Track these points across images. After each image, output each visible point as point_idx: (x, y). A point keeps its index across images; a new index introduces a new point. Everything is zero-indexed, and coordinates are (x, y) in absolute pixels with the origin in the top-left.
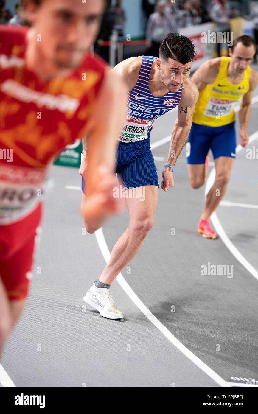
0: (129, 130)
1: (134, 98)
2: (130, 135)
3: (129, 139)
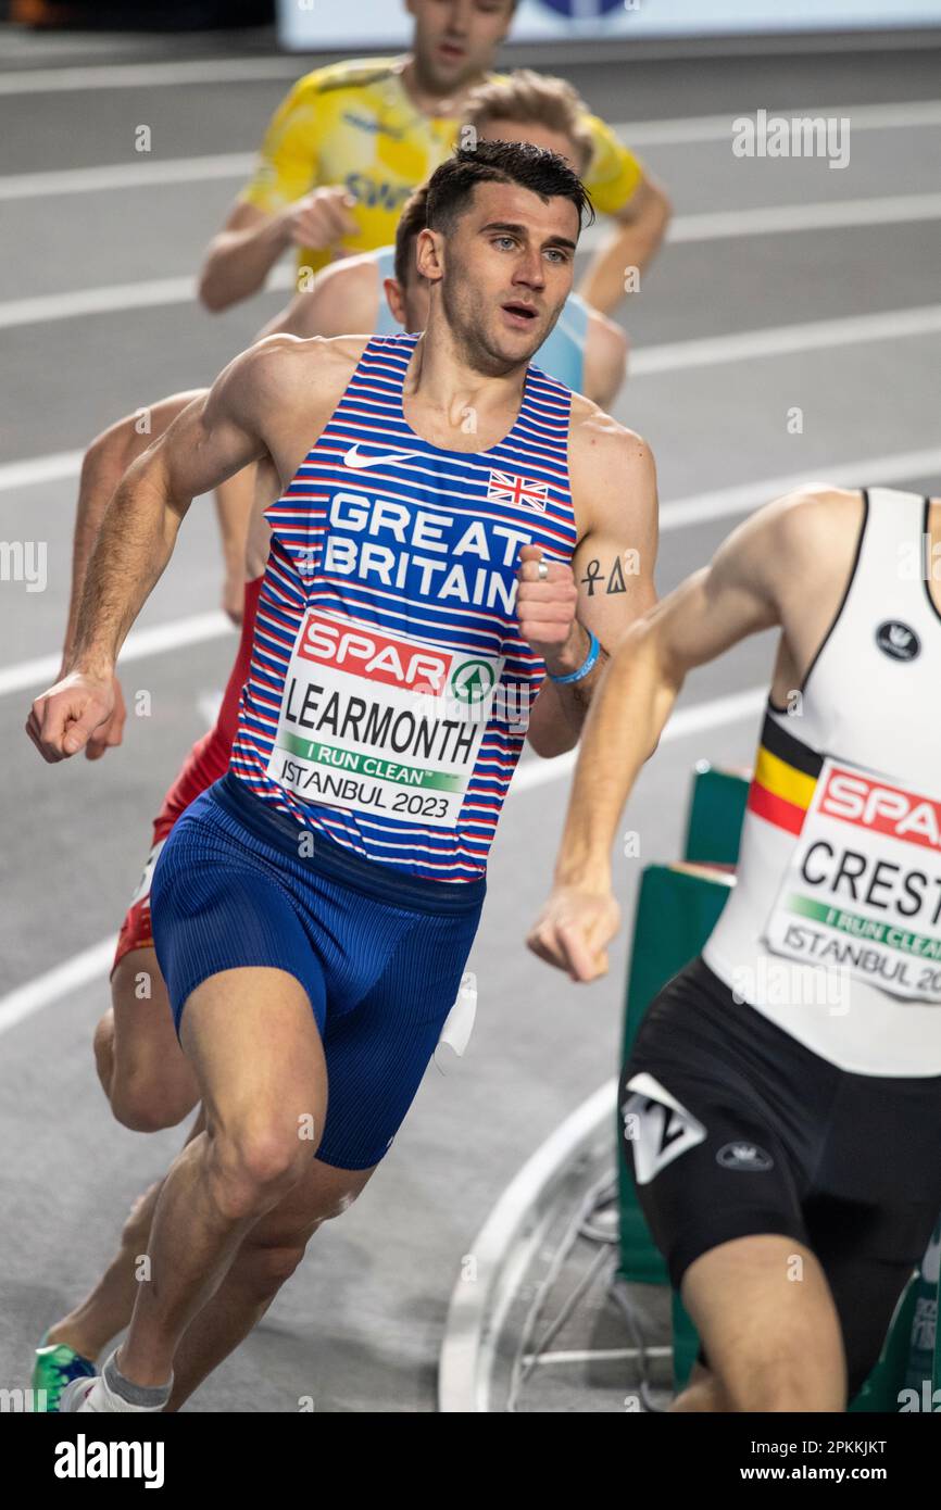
0: (350, 724)
1: (346, 466)
2: (363, 758)
3: (363, 786)
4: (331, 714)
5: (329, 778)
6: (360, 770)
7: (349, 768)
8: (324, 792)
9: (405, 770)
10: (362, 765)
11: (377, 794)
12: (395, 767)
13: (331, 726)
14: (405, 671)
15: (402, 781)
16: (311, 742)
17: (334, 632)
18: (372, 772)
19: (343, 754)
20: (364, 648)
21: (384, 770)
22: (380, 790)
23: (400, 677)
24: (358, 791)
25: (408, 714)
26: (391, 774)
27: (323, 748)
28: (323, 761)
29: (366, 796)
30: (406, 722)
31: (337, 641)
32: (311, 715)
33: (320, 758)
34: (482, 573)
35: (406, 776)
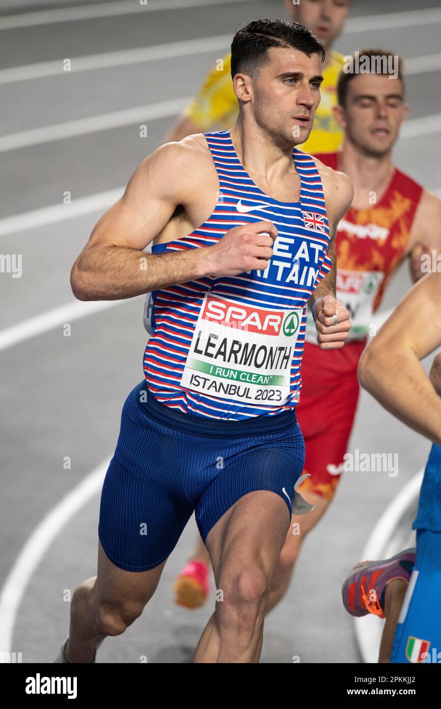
0: (233, 355)
1: (238, 212)
2: (240, 372)
3: (239, 387)
4: (222, 350)
5: (221, 384)
6: (238, 379)
7: (232, 378)
8: (219, 391)
9: (261, 377)
10: (240, 376)
11: (247, 391)
12: (256, 376)
13: (222, 357)
14: (262, 325)
15: (260, 383)
16: (212, 365)
17: (224, 306)
18: (245, 379)
19: (229, 371)
20: (240, 314)
21: (250, 378)
22: (249, 389)
23: (260, 328)
24: (236, 390)
25: (264, 347)
26: (254, 380)
27: (218, 369)
28: (218, 375)
29: (241, 393)
30: (262, 351)
31: (225, 311)
32: (211, 350)
33: (216, 374)
34: (306, 268)
35: (262, 380)
